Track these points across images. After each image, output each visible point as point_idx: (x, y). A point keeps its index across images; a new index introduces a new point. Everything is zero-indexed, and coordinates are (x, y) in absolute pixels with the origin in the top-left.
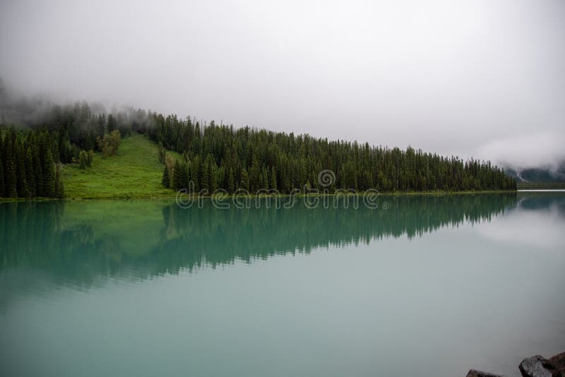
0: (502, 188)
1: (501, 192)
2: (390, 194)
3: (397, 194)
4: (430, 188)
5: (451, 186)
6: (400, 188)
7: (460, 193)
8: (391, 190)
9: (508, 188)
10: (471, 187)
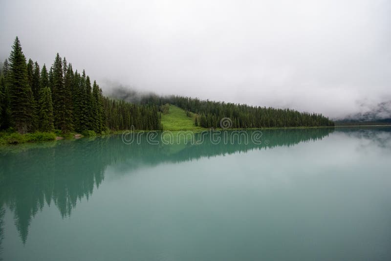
0: (327, 125)
1: (327, 127)
2: (283, 128)
3: (286, 128)
4: (299, 125)
5: (308, 124)
6: (287, 126)
7: (311, 127)
8: (283, 126)
9: (330, 125)
10: (315, 125)
